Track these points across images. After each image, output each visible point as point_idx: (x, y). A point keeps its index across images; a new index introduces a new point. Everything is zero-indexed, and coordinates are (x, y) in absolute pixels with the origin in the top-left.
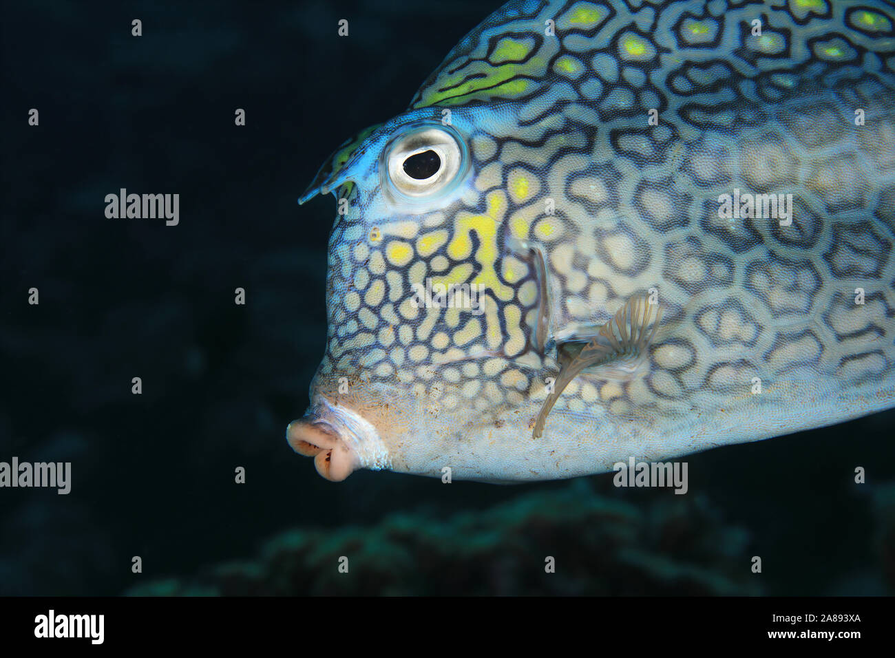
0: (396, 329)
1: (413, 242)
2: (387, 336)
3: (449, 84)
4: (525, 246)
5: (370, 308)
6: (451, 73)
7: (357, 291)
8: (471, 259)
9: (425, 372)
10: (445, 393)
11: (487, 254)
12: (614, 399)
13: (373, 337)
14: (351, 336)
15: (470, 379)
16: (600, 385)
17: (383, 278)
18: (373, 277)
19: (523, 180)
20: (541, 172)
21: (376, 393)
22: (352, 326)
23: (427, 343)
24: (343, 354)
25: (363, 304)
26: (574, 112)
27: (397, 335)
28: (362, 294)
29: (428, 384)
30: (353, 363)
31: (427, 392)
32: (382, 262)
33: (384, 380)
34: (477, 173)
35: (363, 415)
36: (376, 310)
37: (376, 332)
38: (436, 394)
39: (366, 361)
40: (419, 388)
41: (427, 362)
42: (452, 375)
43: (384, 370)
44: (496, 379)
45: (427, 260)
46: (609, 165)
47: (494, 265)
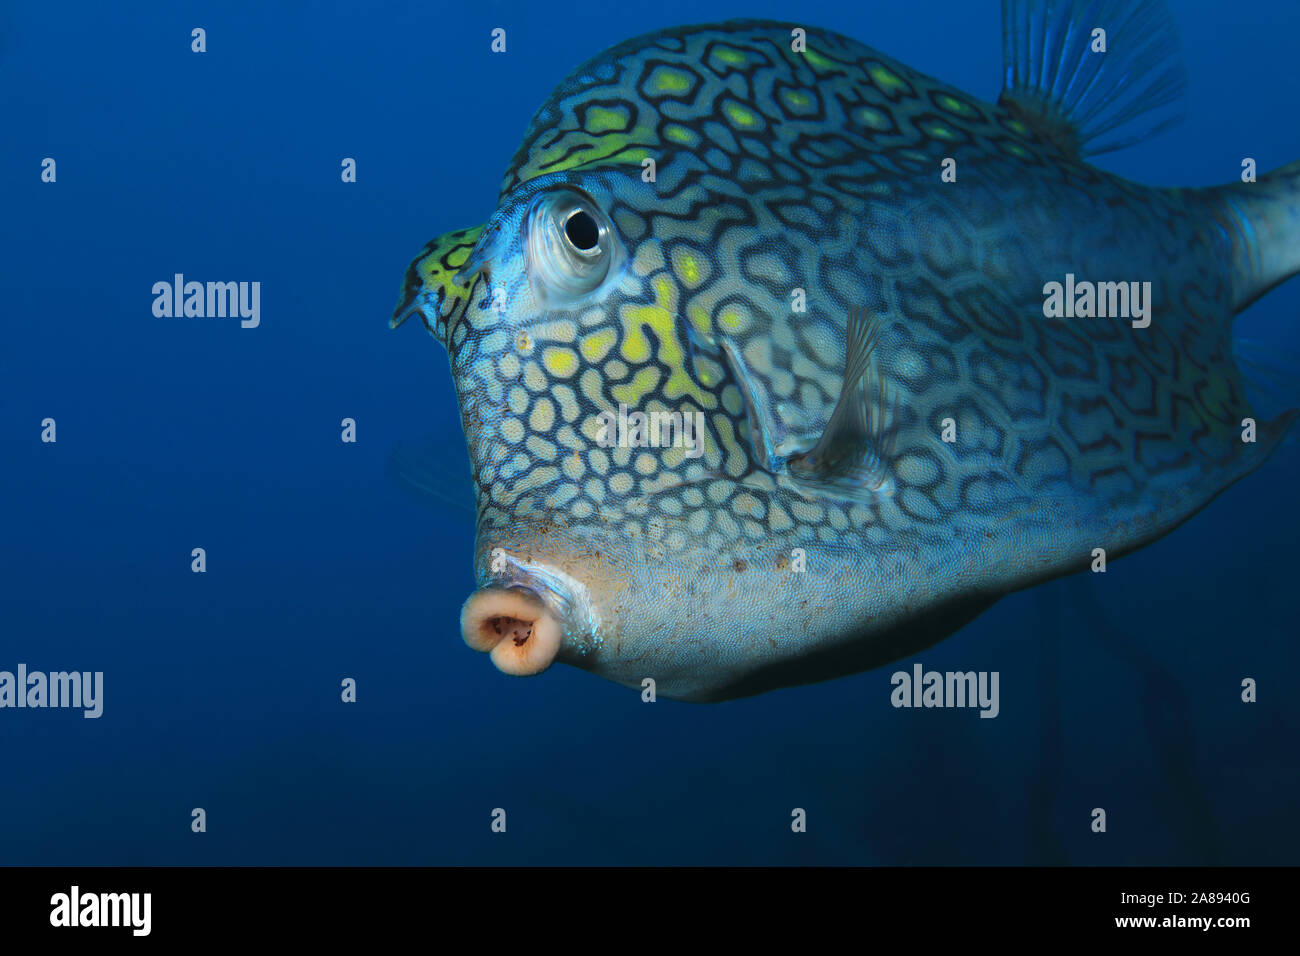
0: (584, 456)
1: (574, 346)
2: (574, 466)
3: (549, 159)
4: (711, 341)
5: (540, 434)
6: (546, 147)
7: (517, 417)
8: (654, 361)
9: (636, 506)
10: (668, 531)
11: (672, 353)
12: (867, 525)
13: (555, 469)
14: (522, 475)
15: (696, 509)
16: (847, 508)
17: (547, 394)
18: (534, 396)
19: (690, 258)
20: (708, 249)
21: (581, 539)
22: (522, 462)
23: (630, 469)
24: (520, 498)
25: (529, 432)
26: (711, 183)
27: (587, 463)
28: (524, 419)
29: (643, 521)
30: (538, 506)
31: (645, 530)
32: (541, 375)
33: (586, 521)
34: (632, 254)
35: (569, 570)
36: (550, 436)
37: (557, 463)
38: (656, 532)
39: (555, 500)
40: (633, 528)
41: (636, 492)
42: (670, 505)
43: (581, 510)
44: (726, 505)
45: (600, 367)
46: (781, 239)
47: (685, 366)
